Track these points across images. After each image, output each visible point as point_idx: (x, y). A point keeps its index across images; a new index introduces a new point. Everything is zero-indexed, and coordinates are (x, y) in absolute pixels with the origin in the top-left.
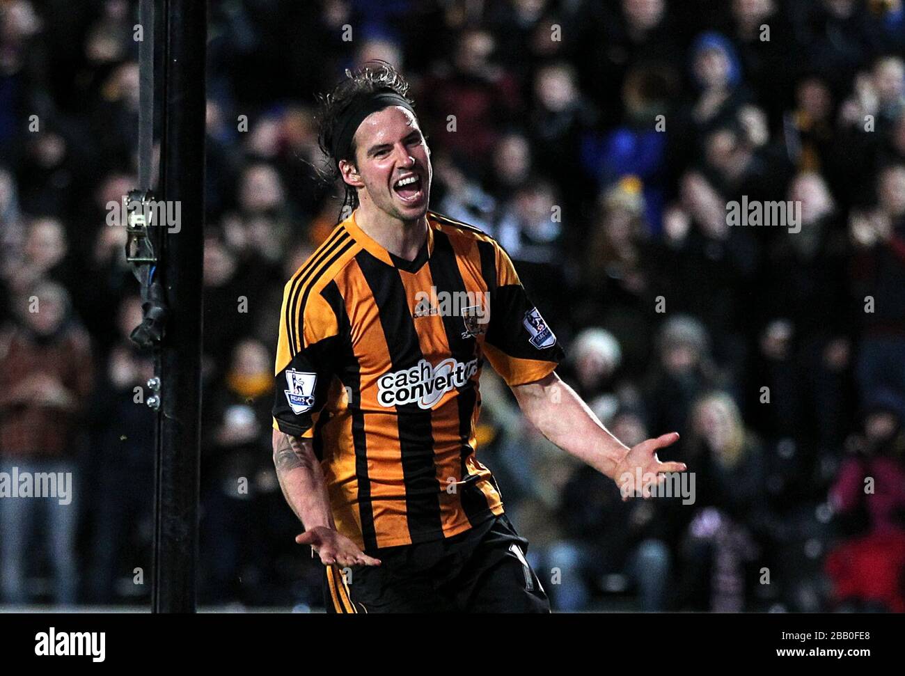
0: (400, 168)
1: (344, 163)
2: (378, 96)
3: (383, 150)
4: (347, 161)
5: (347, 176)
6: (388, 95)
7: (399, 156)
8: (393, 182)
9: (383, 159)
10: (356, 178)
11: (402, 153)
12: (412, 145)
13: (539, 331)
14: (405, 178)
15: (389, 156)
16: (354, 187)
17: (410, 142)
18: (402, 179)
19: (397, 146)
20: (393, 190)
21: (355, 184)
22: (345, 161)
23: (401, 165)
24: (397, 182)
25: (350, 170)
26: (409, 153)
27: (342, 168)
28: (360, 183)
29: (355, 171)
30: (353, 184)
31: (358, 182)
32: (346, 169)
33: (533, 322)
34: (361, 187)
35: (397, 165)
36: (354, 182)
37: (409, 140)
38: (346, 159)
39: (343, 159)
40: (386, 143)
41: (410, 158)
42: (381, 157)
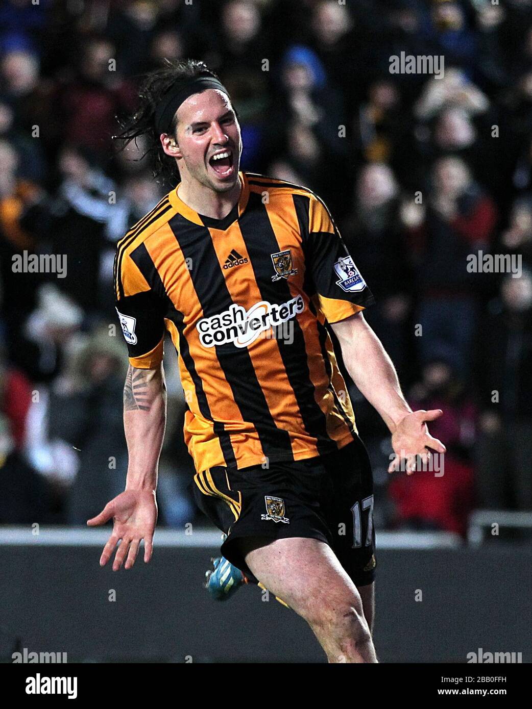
0: (215, 144)
1: (165, 137)
2: (198, 79)
3: (201, 128)
4: (168, 135)
5: (167, 147)
6: (207, 79)
7: (215, 134)
8: (209, 157)
9: (200, 135)
10: (176, 150)
11: (218, 132)
12: (227, 124)
13: (349, 276)
14: (219, 153)
15: (205, 132)
16: (173, 157)
17: (225, 121)
18: (216, 154)
19: (214, 124)
20: (208, 165)
21: (175, 155)
22: (166, 134)
23: (216, 142)
24: (213, 157)
25: (170, 142)
26: (224, 132)
27: (163, 140)
28: (178, 155)
29: (174, 144)
30: (172, 155)
31: (175, 153)
32: (166, 141)
33: (345, 268)
34: (179, 158)
35: (213, 142)
36: (173, 153)
37: (224, 120)
38: (167, 133)
39: (164, 132)
40: (204, 121)
41: (225, 136)
42: (199, 133)
